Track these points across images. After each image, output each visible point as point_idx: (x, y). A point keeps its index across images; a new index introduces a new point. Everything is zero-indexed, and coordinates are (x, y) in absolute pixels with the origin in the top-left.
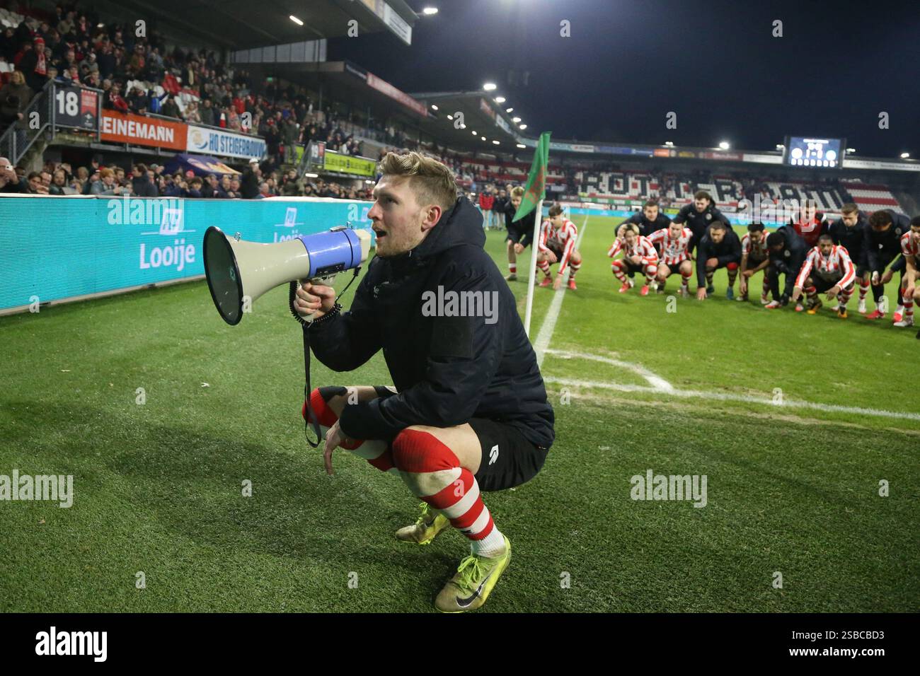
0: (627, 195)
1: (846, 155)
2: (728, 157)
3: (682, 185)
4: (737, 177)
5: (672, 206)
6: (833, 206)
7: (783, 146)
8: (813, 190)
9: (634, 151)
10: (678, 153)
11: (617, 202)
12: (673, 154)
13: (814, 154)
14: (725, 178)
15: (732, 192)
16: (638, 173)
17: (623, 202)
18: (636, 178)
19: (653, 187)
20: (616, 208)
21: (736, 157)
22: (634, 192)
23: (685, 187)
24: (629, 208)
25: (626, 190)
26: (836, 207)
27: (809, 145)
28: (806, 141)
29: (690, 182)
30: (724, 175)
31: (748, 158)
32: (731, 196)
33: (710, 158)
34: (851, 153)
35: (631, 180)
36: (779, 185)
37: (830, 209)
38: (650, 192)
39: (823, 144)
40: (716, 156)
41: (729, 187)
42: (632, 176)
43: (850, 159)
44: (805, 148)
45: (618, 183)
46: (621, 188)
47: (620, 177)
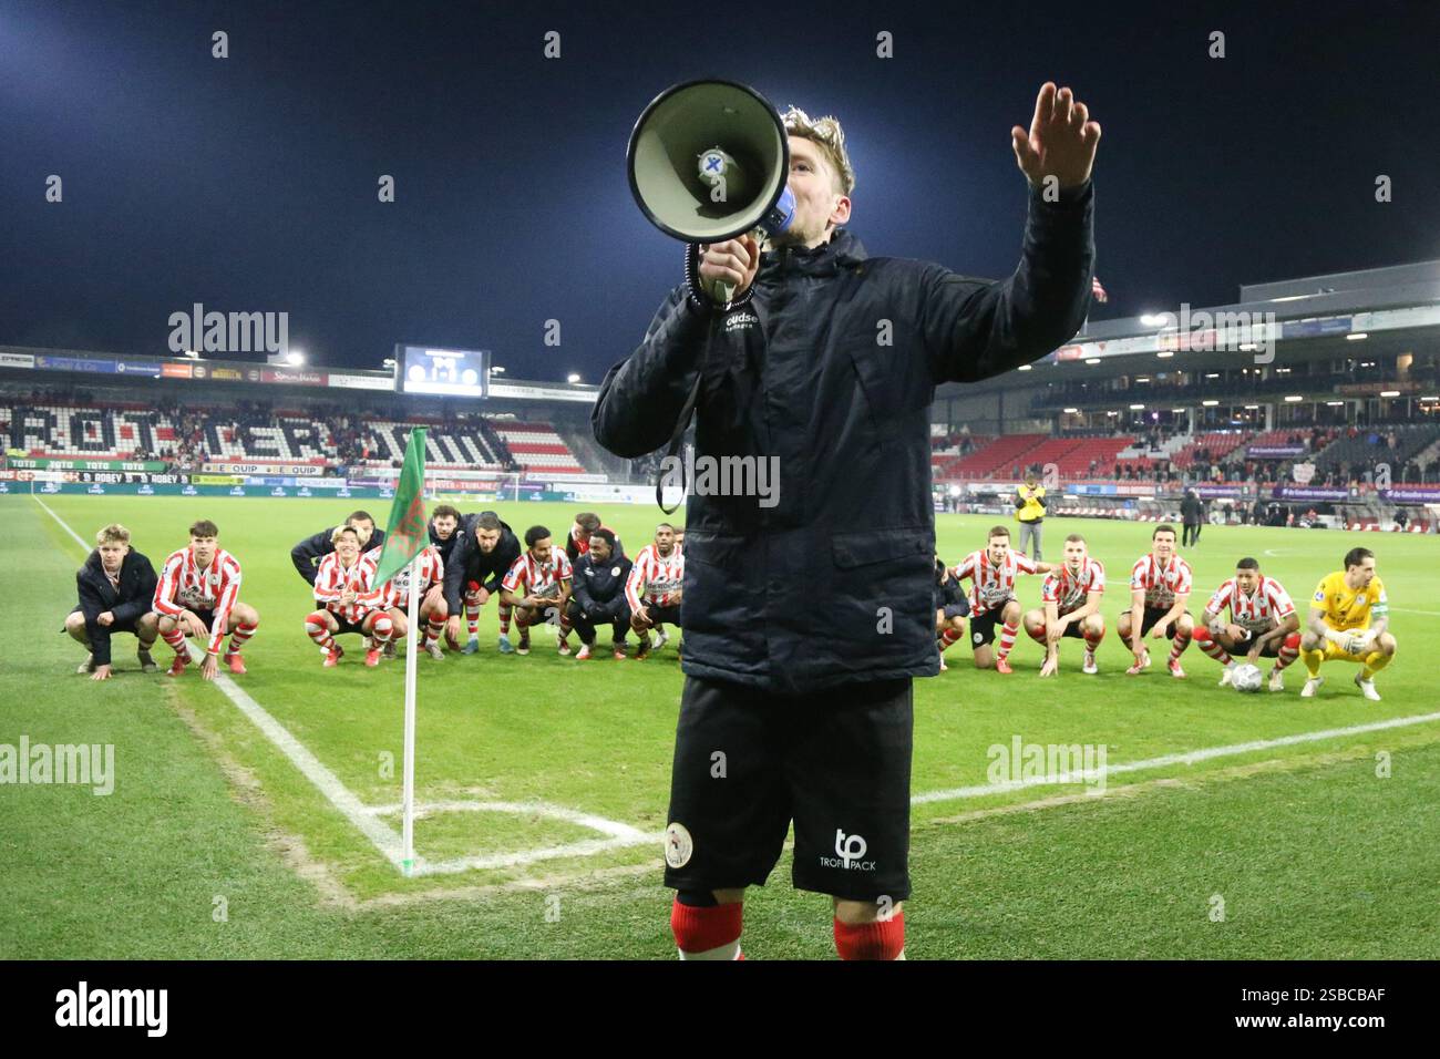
0: (113, 452)
1: (492, 376)
2: (303, 379)
3: (220, 430)
4: (318, 413)
5: (204, 470)
6: (479, 459)
7: (393, 361)
8: (447, 434)
9: (121, 368)
10: (209, 372)
11: (94, 465)
12: (200, 373)
13: (443, 374)
14: (299, 417)
15: (314, 441)
16: (130, 408)
17: (106, 466)
18: (128, 419)
19: (163, 435)
20: (93, 479)
21: (316, 380)
22: (126, 445)
23: (225, 433)
24: (119, 478)
25: (109, 441)
26: (483, 461)
27: (434, 359)
28: (430, 352)
29: (235, 425)
30: (296, 410)
31: (337, 381)
32: (312, 448)
33: (270, 381)
34: (499, 372)
35: (119, 423)
36: (392, 426)
37: (475, 465)
38: (159, 445)
39: (456, 359)
40: (280, 378)
41: (307, 432)
42: (119, 414)
43: (497, 383)
44: (429, 365)
45: (91, 429)
46: (99, 439)
47: (94, 417)
